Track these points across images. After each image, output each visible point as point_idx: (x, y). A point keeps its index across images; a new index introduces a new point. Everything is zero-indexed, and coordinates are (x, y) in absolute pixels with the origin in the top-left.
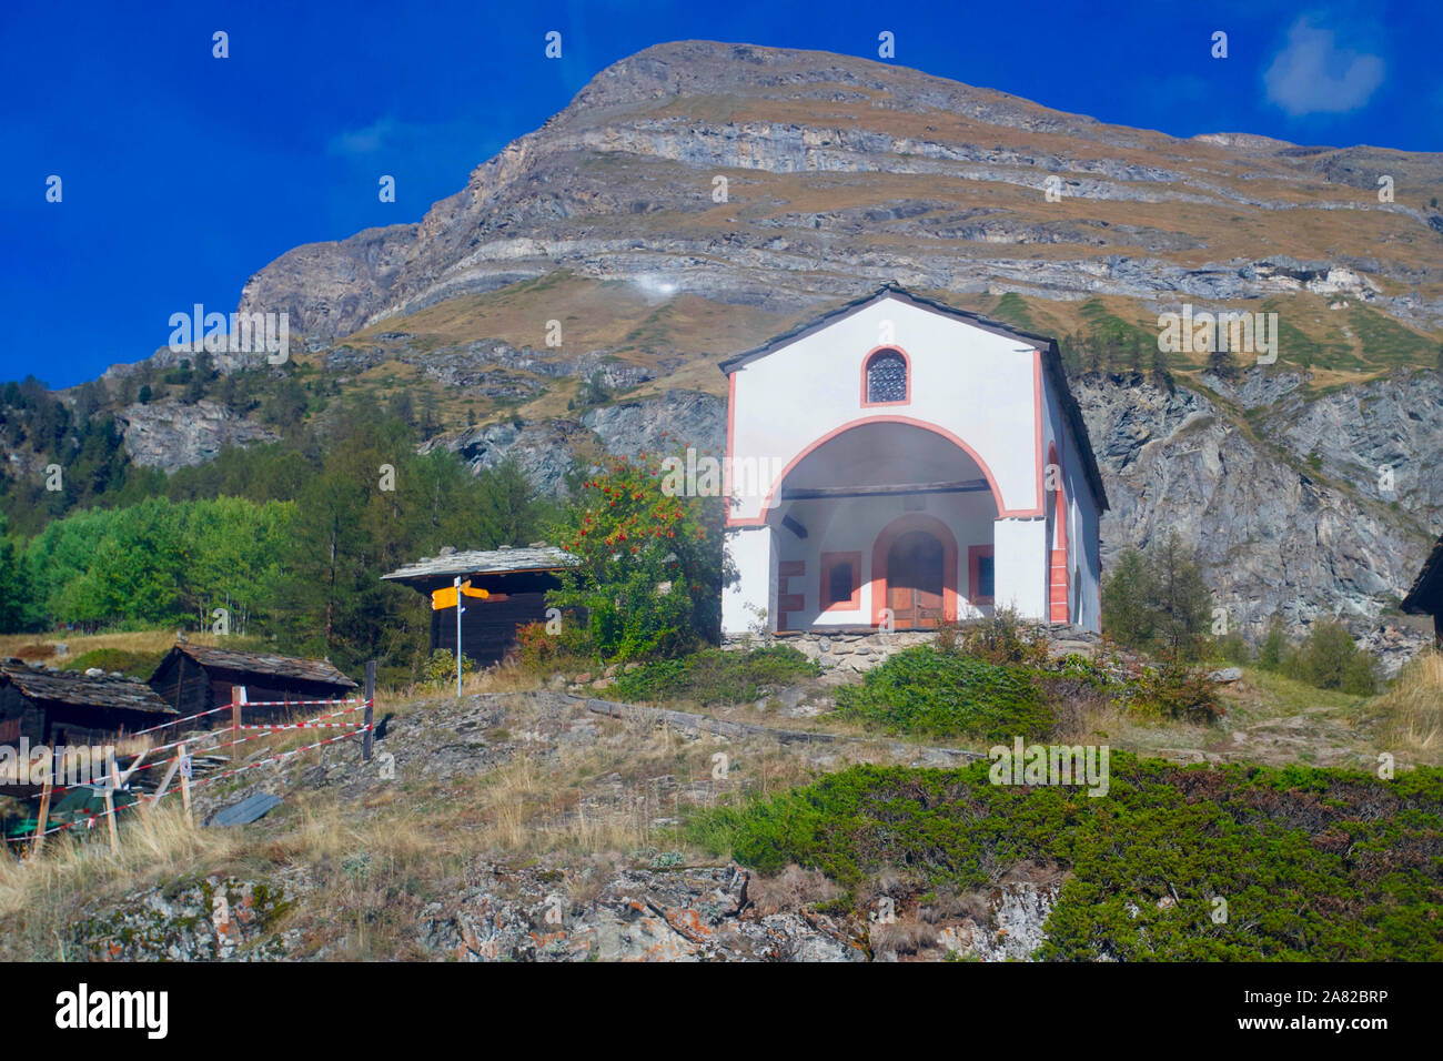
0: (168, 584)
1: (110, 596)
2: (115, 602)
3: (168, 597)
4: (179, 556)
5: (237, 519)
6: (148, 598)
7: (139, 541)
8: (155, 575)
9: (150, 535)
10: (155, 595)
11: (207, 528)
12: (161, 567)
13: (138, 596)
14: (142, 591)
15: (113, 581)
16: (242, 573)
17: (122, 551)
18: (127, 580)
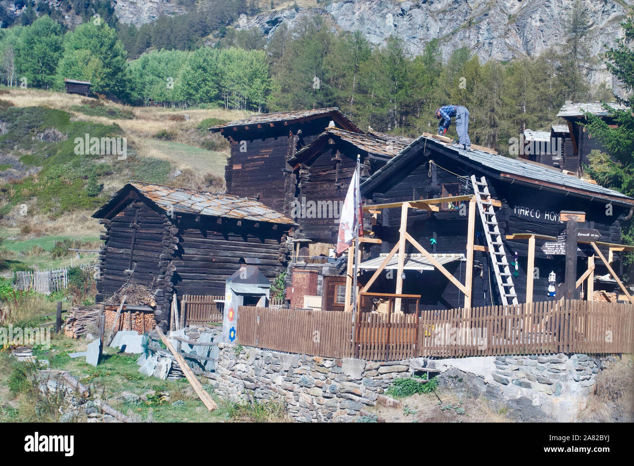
0: (213, 87)
1: (188, 92)
2: (191, 95)
3: (214, 93)
4: (216, 74)
5: (241, 58)
6: (205, 93)
7: (200, 67)
8: (207, 83)
9: (205, 64)
10: (208, 92)
11: (227, 62)
12: (209, 79)
13: (201, 91)
14: (202, 90)
15: (189, 85)
16: (244, 83)
17: (192, 72)
18: (195, 85)
